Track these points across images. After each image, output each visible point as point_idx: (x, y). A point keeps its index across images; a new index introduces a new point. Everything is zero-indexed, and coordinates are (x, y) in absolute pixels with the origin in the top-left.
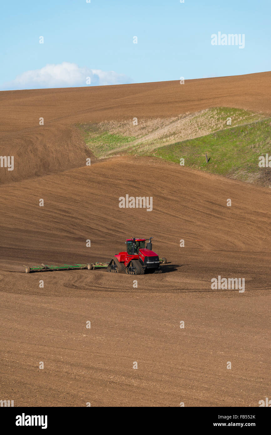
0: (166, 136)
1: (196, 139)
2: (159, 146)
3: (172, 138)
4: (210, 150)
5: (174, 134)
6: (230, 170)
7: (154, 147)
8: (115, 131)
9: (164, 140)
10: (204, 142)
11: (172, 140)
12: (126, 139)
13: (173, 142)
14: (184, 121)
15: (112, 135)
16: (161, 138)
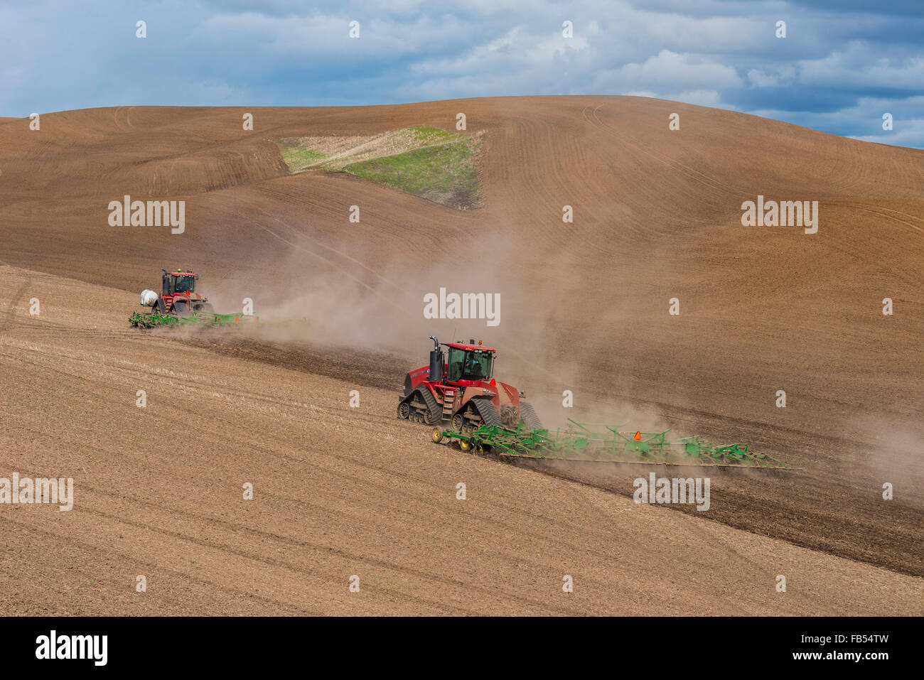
0: (361, 153)
1: (391, 157)
2: (352, 162)
3: (367, 155)
4: (403, 168)
5: (370, 151)
6: (421, 190)
7: (347, 163)
8: (314, 147)
9: (359, 156)
10: (399, 160)
11: (367, 157)
12: (324, 156)
13: (367, 159)
14: (380, 140)
15: (310, 152)
16: (356, 155)
